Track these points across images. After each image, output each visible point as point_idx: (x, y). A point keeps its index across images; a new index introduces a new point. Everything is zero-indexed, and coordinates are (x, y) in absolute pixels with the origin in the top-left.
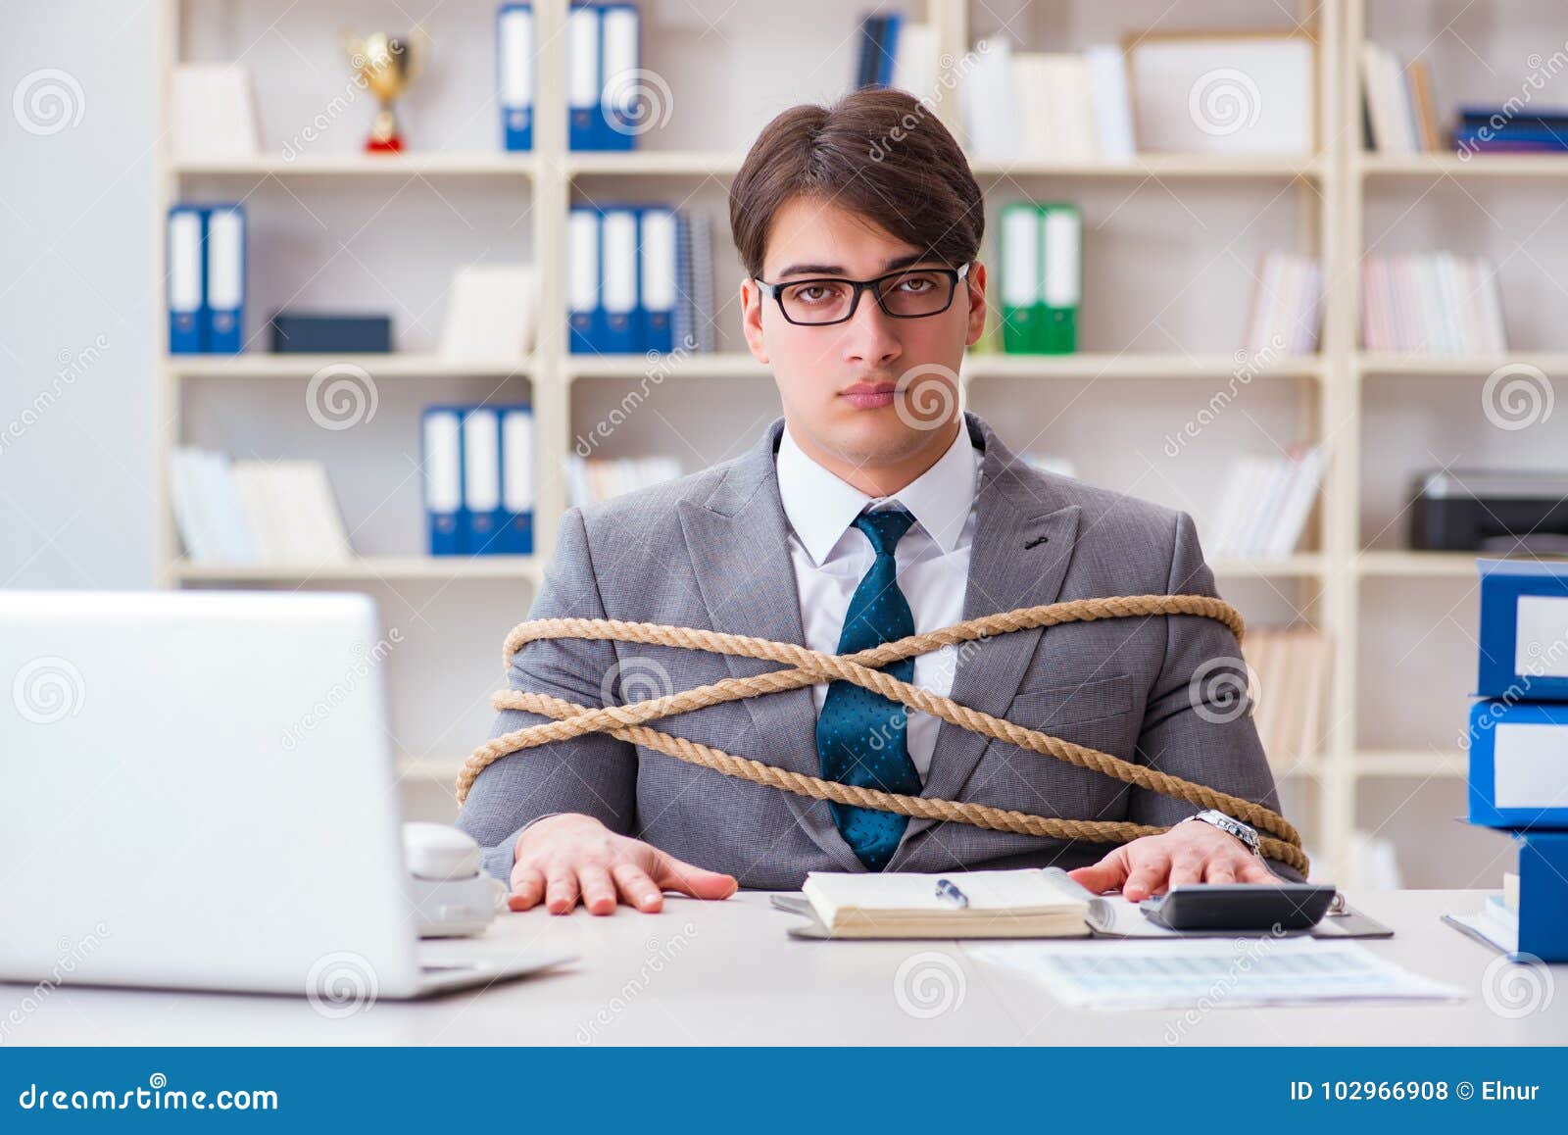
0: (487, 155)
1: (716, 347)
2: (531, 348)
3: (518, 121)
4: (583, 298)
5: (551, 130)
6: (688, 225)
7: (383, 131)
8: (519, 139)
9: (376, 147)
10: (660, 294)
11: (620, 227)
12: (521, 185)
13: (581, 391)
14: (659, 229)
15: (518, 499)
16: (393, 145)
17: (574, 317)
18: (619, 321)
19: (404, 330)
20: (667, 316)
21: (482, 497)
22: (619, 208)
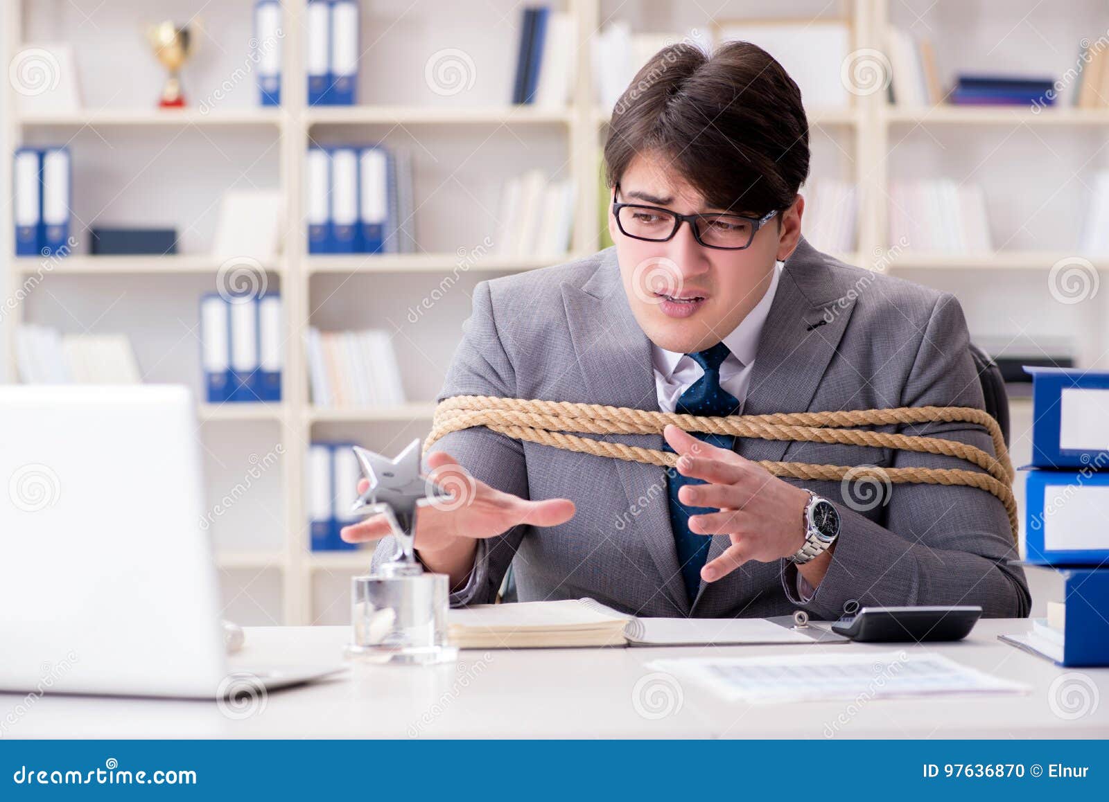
0: (248, 110)
1: (416, 250)
2: (280, 250)
3: (270, 85)
4: (318, 215)
5: (295, 91)
6: (395, 160)
7: (171, 93)
8: (271, 98)
9: (166, 104)
10: (374, 211)
11: (345, 161)
12: (271, 132)
13: (317, 282)
14: (374, 163)
15: (270, 363)
16: (178, 103)
17: (311, 228)
18: (345, 231)
19: (186, 238)
20: (379, 228)
21: (245, 361)
22: (344, 147)
